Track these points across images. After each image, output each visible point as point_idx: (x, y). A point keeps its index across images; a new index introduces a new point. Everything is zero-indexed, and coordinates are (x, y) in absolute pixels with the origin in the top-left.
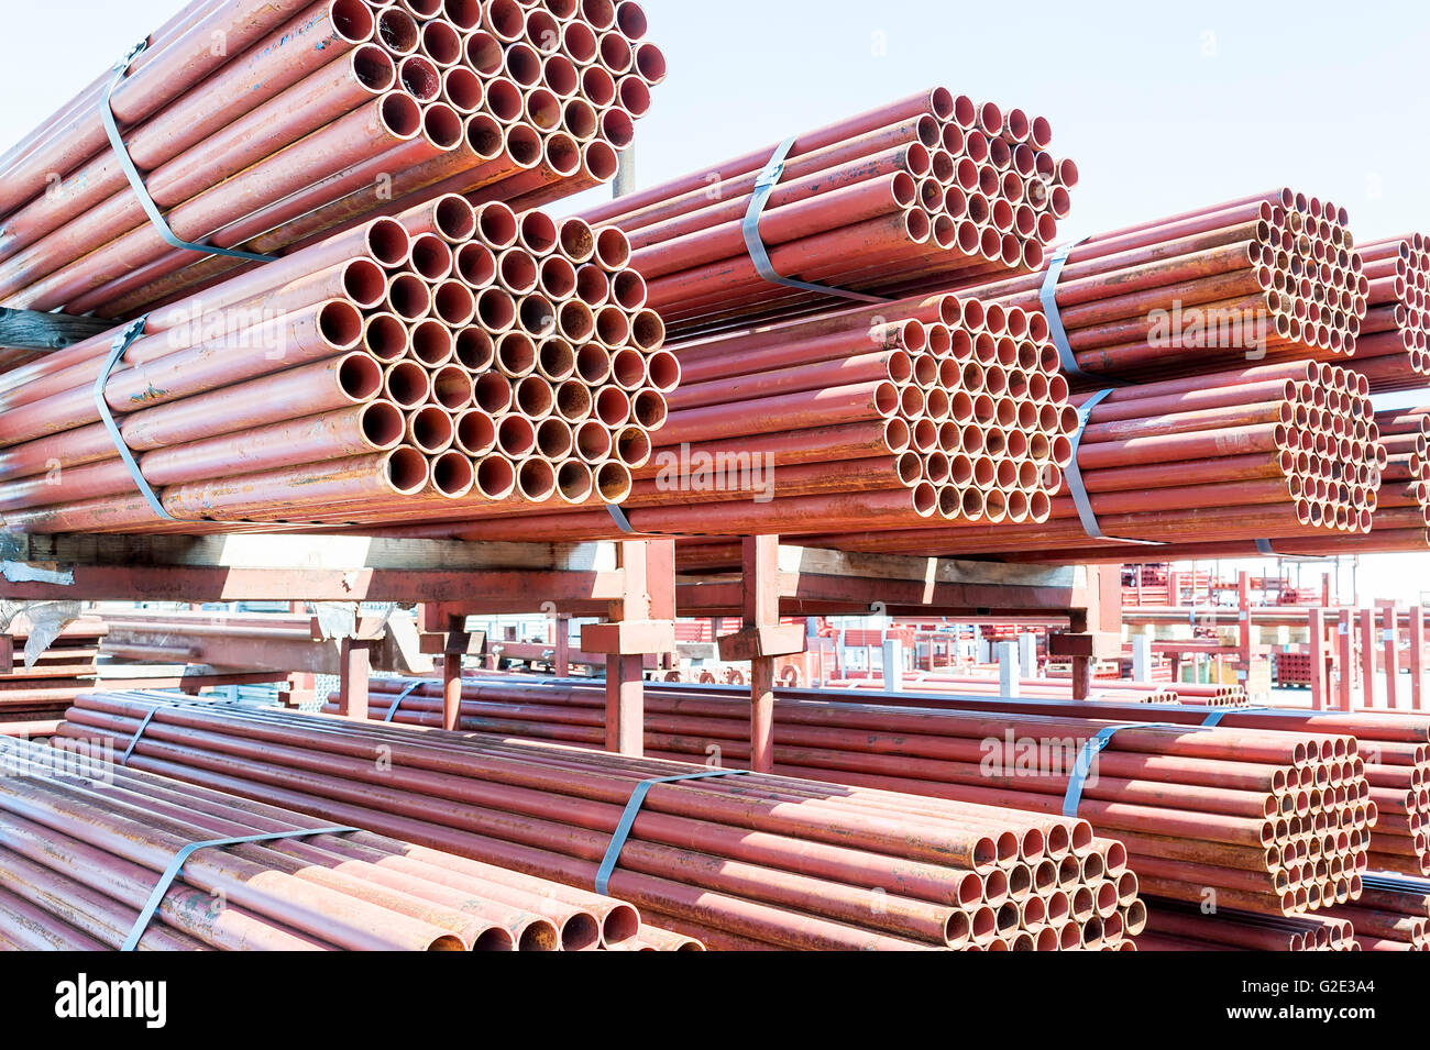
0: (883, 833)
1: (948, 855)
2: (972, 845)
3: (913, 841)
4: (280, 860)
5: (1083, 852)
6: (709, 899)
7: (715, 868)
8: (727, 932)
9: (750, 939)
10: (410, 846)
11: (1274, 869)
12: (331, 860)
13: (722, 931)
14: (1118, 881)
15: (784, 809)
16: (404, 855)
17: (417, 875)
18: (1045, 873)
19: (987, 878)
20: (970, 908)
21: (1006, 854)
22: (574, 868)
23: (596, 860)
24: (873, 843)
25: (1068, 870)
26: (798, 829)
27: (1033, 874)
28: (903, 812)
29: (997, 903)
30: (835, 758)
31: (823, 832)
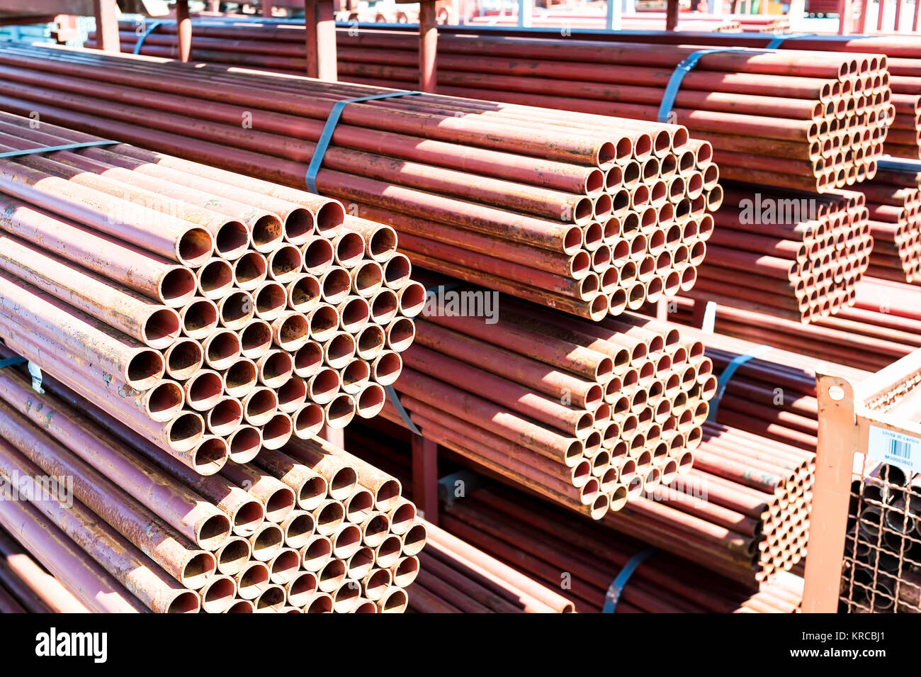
0: (527, 140)
1: (579, 156)
2: (597, 148)
3: (551, 146)
4: (59, 168)
5: (680, 151)
6: (392, 191)
7: (397, 168)
8: (407, 215)
9: (425, 220)
10: (160, 155)
11: (814, 158)
12: (98, 167)
13: (404, 214)
14: (704, 172)
15: (450, 123)
16: (156, 163)
17: (168, 180)
18: (651, 168)
19: (607, 173)
20: (594, 196)
21: (622, 154)
22: (289, 169)
23: (305, 162)
24: (520, 148)
25: (668, 164)
26: (461, 138)
27: (642, 169)
28: (543, 122)
29: (613, 191)
30: (484, 80)
31: (481, 140)
